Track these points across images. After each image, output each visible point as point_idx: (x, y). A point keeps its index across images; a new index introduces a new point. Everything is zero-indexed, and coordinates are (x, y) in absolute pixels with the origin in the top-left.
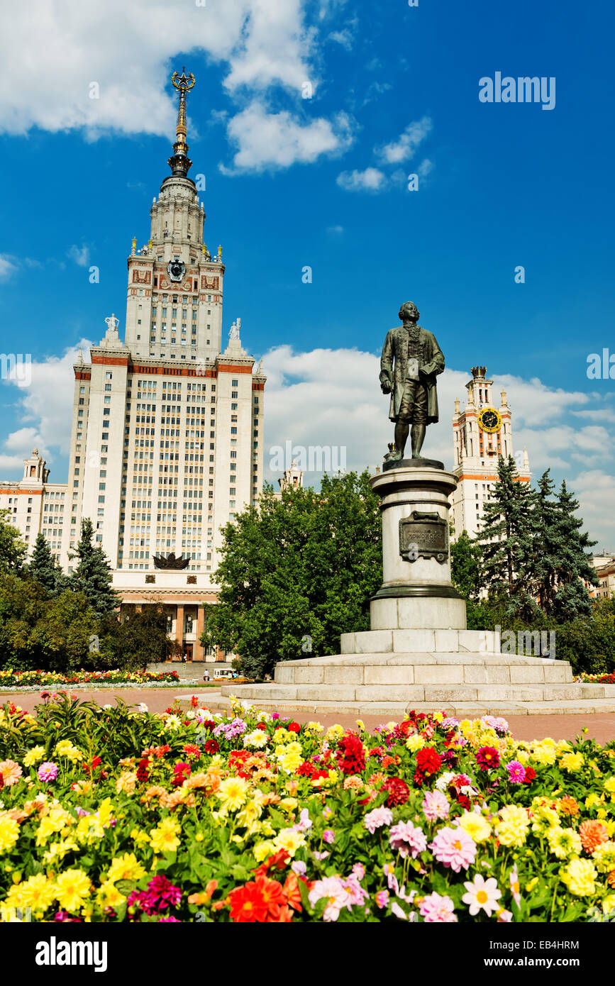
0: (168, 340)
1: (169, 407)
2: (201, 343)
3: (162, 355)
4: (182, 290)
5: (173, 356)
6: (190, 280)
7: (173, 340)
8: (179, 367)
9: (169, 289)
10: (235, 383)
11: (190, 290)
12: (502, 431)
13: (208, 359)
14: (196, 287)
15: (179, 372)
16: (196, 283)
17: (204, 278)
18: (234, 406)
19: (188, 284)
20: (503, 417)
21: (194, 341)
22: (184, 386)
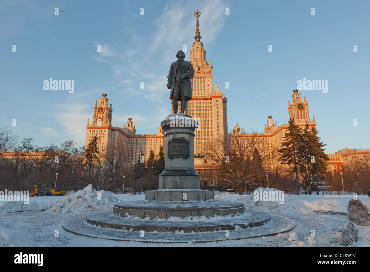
0: (197, 90)
1: (198, 110)
2: (206, 90)
3: (195, 95)
4: (200, 75)
5: (198, 95)
6: (202, 71)
7: (198, 90)
8: (200, 98)
9: (196, 75)
10: (217, 101)
11: (203, 75)
12: (305, 110)
13: (209, 95)
14: (204, 74)
15: (200, 99)
16: (204, 72)
17: (206, 71)
18: (217, 108)
19: (202, 73)
20: (305, 105)
21: (204, 90)
22: (202, 103)
